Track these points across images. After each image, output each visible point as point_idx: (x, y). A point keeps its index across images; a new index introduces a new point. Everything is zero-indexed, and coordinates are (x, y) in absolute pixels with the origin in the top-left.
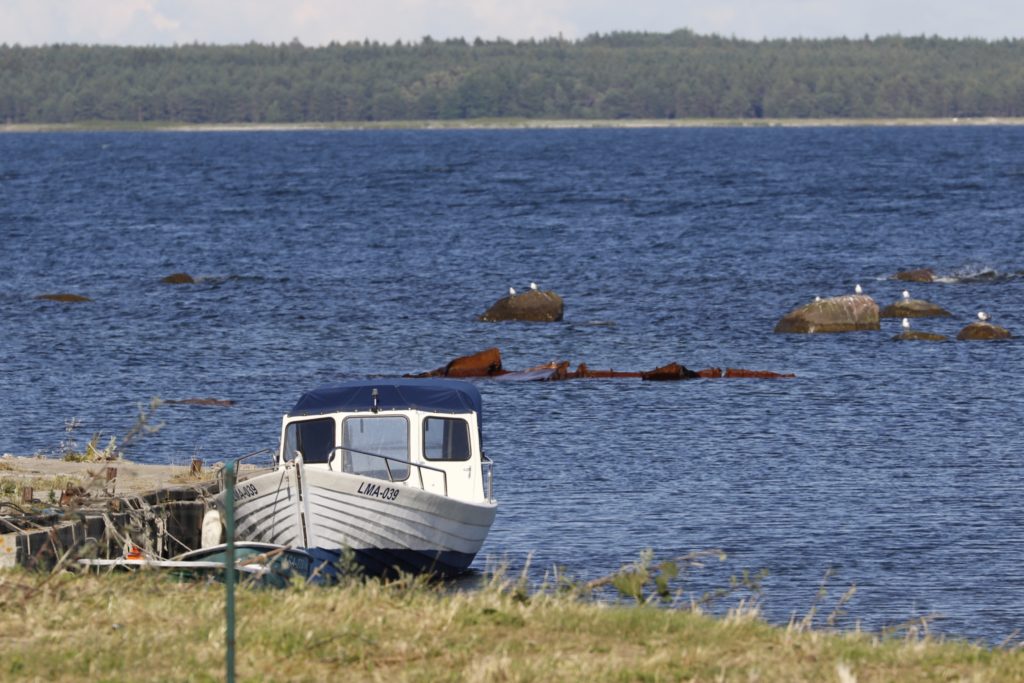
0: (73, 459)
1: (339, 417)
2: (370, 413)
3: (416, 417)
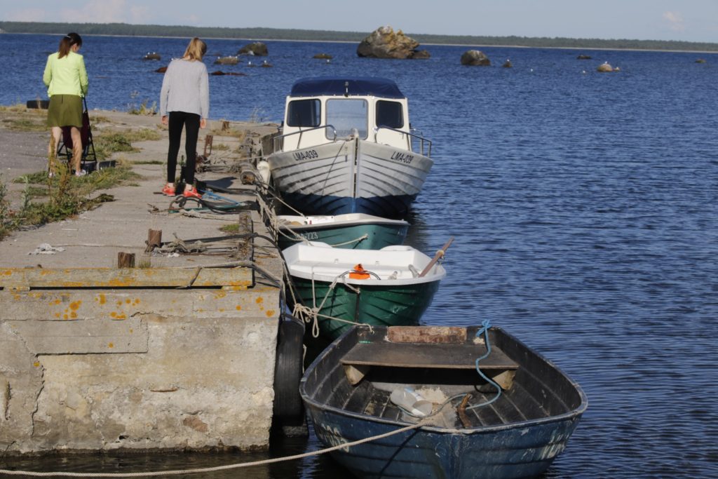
0: (134, 113)
1: (324, 99)
2: (343, 97)
3: (372, 100)
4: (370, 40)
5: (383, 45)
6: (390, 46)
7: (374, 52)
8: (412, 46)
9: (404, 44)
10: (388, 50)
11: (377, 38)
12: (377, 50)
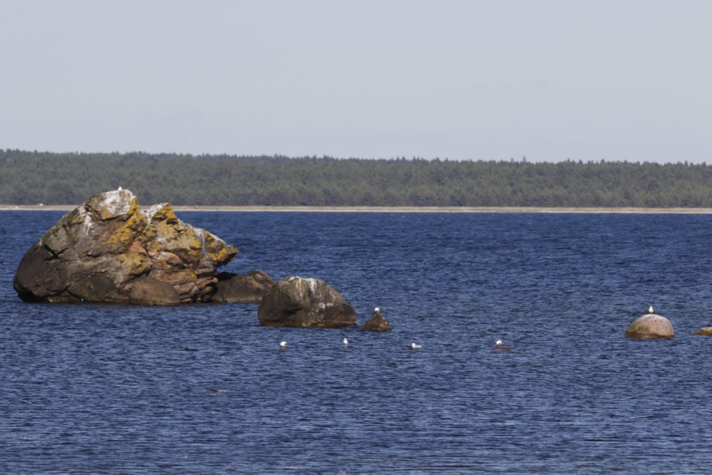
4: (59, 241)
5: (104, 259)
6: (130, 261)
7: (73, 284)
8: (208, 259)
9: (178, 251)
10: (120, 277)
11: (84, 233)
12: (82, 275)
